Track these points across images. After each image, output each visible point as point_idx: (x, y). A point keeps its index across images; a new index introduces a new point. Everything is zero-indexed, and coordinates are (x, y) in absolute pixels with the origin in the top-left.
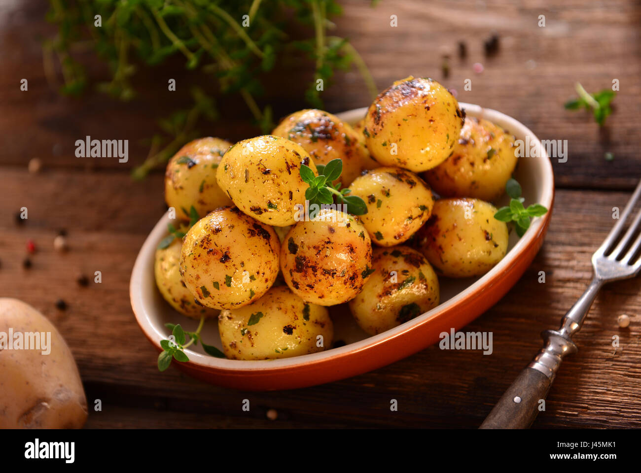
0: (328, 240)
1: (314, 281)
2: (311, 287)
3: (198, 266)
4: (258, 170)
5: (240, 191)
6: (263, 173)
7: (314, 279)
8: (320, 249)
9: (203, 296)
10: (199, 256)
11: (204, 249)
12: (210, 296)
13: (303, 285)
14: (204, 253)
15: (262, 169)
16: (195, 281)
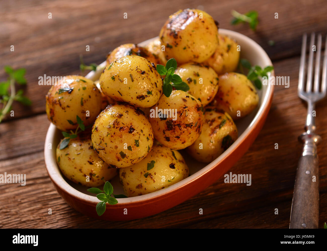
0: (185, 106)
1: (180, 133)
2: (178, 137)
3: (115, 140)
4: (137, 73)
5: (129, 88)
6: (141, 74)
7: (180, 132)
8: (181, 113)
9: (121, 158)
10: (114, 134)
11: (116, 128)
12: (126, 157)
13: (173, 138)
14: (117, 131)
15: (140, 72)
16: (115, 150)
